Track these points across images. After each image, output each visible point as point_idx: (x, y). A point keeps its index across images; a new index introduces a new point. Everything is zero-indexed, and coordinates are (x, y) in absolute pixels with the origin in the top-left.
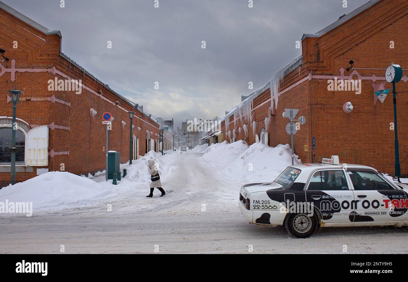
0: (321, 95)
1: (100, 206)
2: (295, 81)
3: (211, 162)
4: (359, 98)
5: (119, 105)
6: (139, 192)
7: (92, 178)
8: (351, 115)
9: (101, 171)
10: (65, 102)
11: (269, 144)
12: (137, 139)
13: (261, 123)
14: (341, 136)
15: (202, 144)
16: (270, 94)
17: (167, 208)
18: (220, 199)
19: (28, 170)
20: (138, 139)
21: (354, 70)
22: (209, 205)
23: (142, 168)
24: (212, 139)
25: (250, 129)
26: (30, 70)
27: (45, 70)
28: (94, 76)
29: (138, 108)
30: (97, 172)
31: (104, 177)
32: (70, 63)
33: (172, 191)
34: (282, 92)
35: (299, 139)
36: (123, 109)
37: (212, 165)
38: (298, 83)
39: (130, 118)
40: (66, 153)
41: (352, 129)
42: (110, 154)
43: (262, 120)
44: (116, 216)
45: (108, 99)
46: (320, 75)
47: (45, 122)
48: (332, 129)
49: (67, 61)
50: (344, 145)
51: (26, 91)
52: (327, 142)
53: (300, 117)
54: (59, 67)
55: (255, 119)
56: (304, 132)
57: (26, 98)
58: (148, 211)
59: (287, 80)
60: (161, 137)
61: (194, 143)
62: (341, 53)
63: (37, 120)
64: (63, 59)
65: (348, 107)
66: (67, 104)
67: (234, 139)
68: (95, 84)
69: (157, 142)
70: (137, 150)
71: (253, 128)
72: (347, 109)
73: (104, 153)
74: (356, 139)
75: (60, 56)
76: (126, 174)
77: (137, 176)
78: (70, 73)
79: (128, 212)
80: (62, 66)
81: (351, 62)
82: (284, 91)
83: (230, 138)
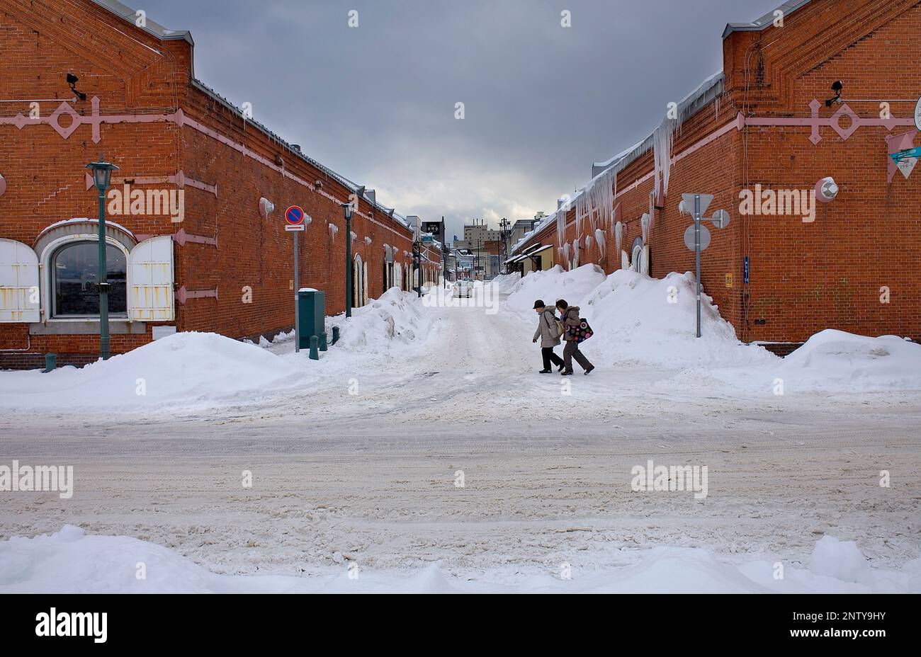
0: (765, 162)
1: (282, 403)
2: (707, 132)
3: (524, 311)
4: (852, 168)
5: (323, 190)
6: (365, 376)
7: (267, 347)
8: (833, 207)
9: (287, 332)
10: (205, 186)
11: (651, 273)
12: (363, 263)
13: (633, 226)
14: (808, 255)
15: (508, 273)
16: (652, 160)
17: (422, 407)
18: (536, 390)
19: (135, 330)
20: (366, 264)
21: (842, 103)
22: (510, 402)
23: (372, 325)
24: (528, 263)
25: (609, 239)
26: (130, 119)
27: (162, 118)
28: (266, 127)
29: (365, 195)
30: (278, 334)
31: (293, 344)
32: (212, 100)
33: (435, 373)
34: (679, 157)
35: (714, 261)
36: (332, 198)
37: (525, 319)
38: (713, 137)
39: (345, 218)
40: (211, 294)
41: (833, 239)
42: (302, 295)
43: (636, 220)
44: (314, 424)
45: (298, 176)
46: (763, 116)
47: (167, 228)
48: (788, 239)
49: (207, 95)
50: (815, 274)
51: (123, 163)
52: (777, 268)
53: (717, 212)
54: (190, 109)
55: (621, 217)
56: (725, 245)
57: (124, 178)
58: (380, 413)
59: (690, 130)
60: (417, 258)
61: (491, 271)
62: (813, 65)
63: (149, 225)
64: (199, 91)
65: (826, 189)
66: (211, 189)
67: (575, 261)
68: (268, 146)
69: (409, 268)
70: (363, 288)
71: (617, 236)
72: (824, 193)
73: (292, 293)
74: (843, 261)
75: (193, 86)
76: (339, 337)
77: (362, 340)
78: (213, 122)
79: (340, 416)
80: (196, 108)
81: (837, 86)
82: (685, 154)
83: (568, 259)
